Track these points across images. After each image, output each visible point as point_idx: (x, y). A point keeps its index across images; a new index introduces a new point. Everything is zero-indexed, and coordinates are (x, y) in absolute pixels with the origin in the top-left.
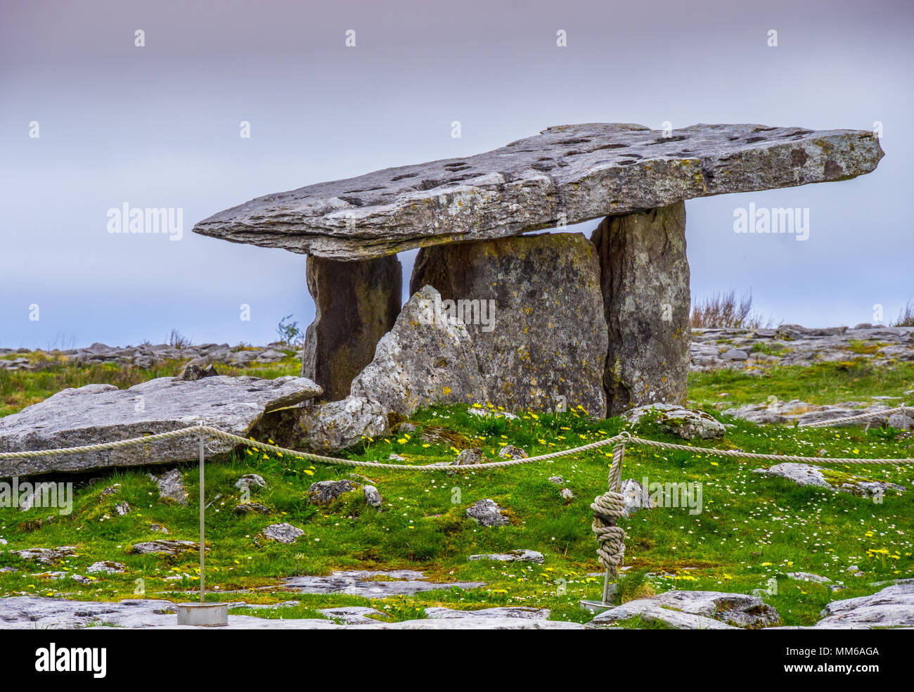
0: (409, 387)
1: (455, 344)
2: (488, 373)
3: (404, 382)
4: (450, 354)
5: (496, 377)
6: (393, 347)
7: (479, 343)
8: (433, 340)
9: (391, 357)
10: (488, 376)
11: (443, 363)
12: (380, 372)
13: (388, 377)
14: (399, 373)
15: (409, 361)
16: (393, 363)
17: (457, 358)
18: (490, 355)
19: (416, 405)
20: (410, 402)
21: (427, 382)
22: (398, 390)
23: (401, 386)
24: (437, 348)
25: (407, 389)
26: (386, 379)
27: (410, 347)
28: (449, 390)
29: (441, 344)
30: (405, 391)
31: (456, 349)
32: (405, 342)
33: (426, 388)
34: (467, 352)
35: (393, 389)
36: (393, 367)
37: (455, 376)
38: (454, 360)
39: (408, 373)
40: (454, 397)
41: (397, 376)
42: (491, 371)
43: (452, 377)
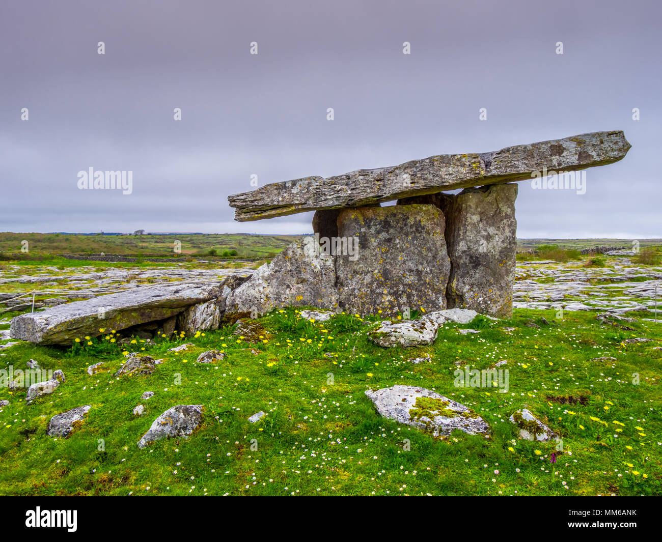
0: (269, 296)
1: (315, 270)
2: (347, 286)
3: (266, 293)
4: (309, 276)
5: (354, 289)
6: (264, 272)
7: (342, 269)
8: (297, 267)
9: (260, 278)
10: (346, 288)
11: (303, 281)
12: (249, 287)
13: (254, 289)
14: (264, 287)
15: (275, 280)
16: (260, 281)
17: (314, 278)
18: (349, 276)
19: (272, 306)
20: (267, 305)
21: (285, 293)
22: (259, 298)
23: (262, 296)
24: (300, 272)
25: (267, 297)
26: (252, 291)
27: (279, 272)
28: (301, 298)
29: (303, 269)
30: (265, 298)
31: (315, 273)
32: (277, 268)
33: (283, 297)
34: (325, 274)
35: (255, 297)
36: (260, 284)
37: (309, 289)
38: (311, 280)
39: (272, 287)
40: (304, 302)
41: (261, 289)
42: (349, 286)
43: (307, 290)
